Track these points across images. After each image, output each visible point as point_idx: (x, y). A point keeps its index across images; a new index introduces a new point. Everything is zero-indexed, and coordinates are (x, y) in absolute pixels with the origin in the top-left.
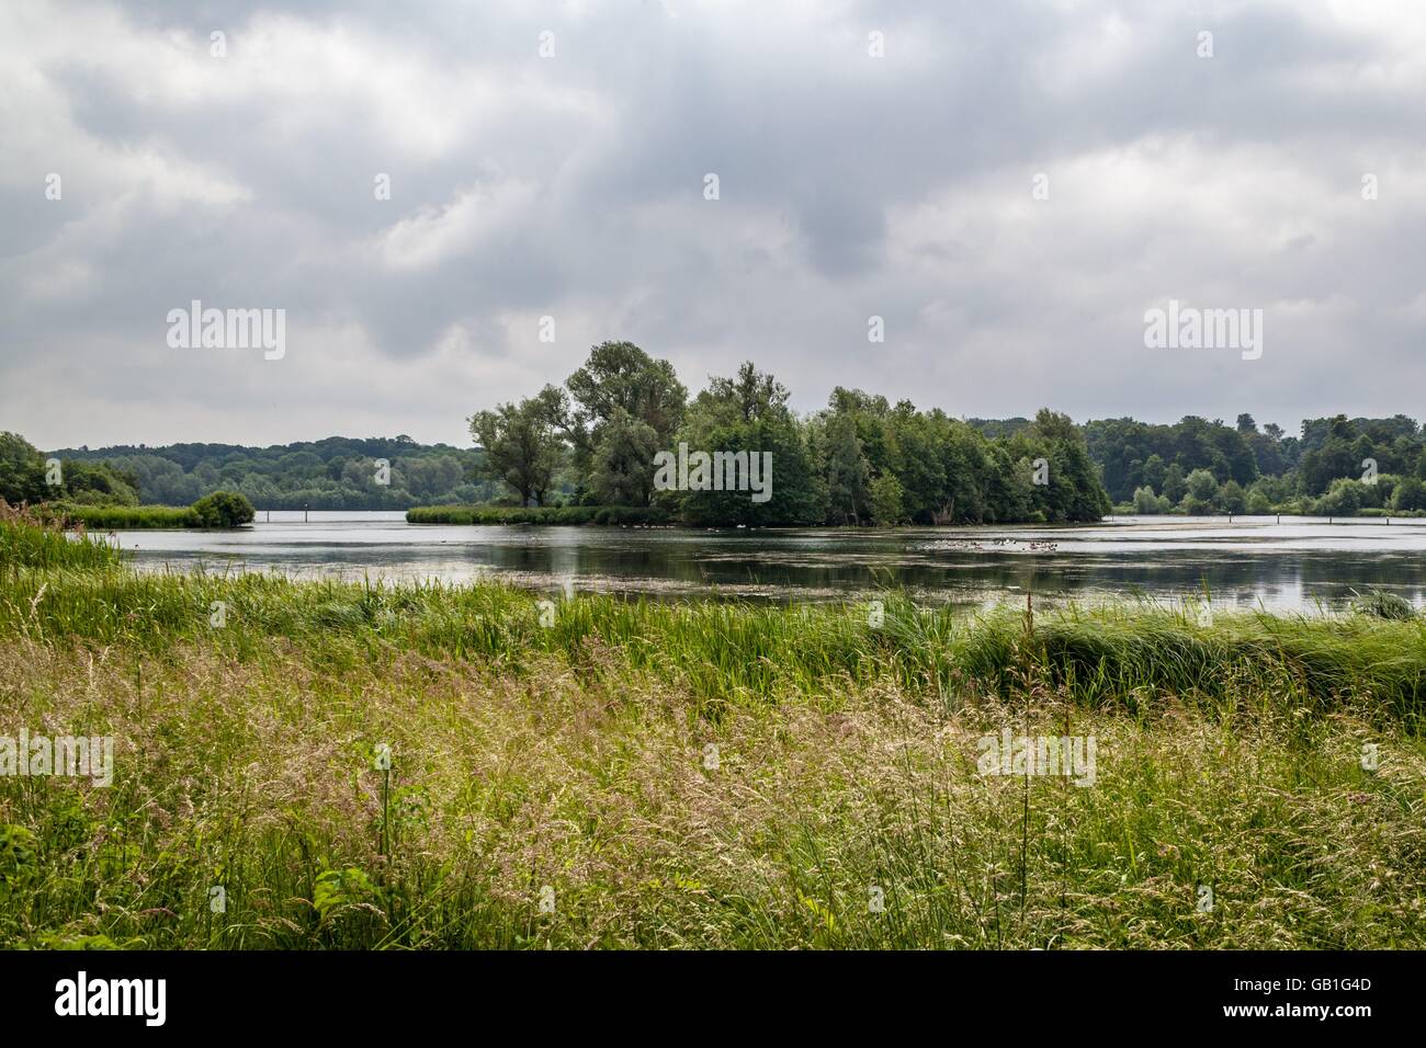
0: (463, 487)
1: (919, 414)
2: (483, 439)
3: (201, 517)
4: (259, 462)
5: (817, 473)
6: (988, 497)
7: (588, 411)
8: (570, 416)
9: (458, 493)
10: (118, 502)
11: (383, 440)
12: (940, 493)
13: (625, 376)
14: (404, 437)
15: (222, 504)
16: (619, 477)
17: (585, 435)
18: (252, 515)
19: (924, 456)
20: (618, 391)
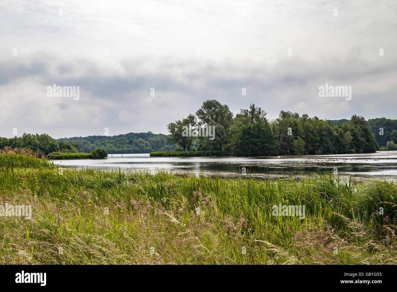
0: (167, 146)
1: (310, 118)
2: (172, 131)
3: (93, 156)
4: (111, 140)
5: (276, 139)
6: (335, 145)
7: (203, 122)
8: (197, 123)
9: (166, 148)
10: (72, 152)
11: (144, 133)
12: (318, 144)
13: (213, 110)
14: (150, 132)
15: (99, 152)
18: (107, 155)
19: (312, 132)
20: (212, 115)
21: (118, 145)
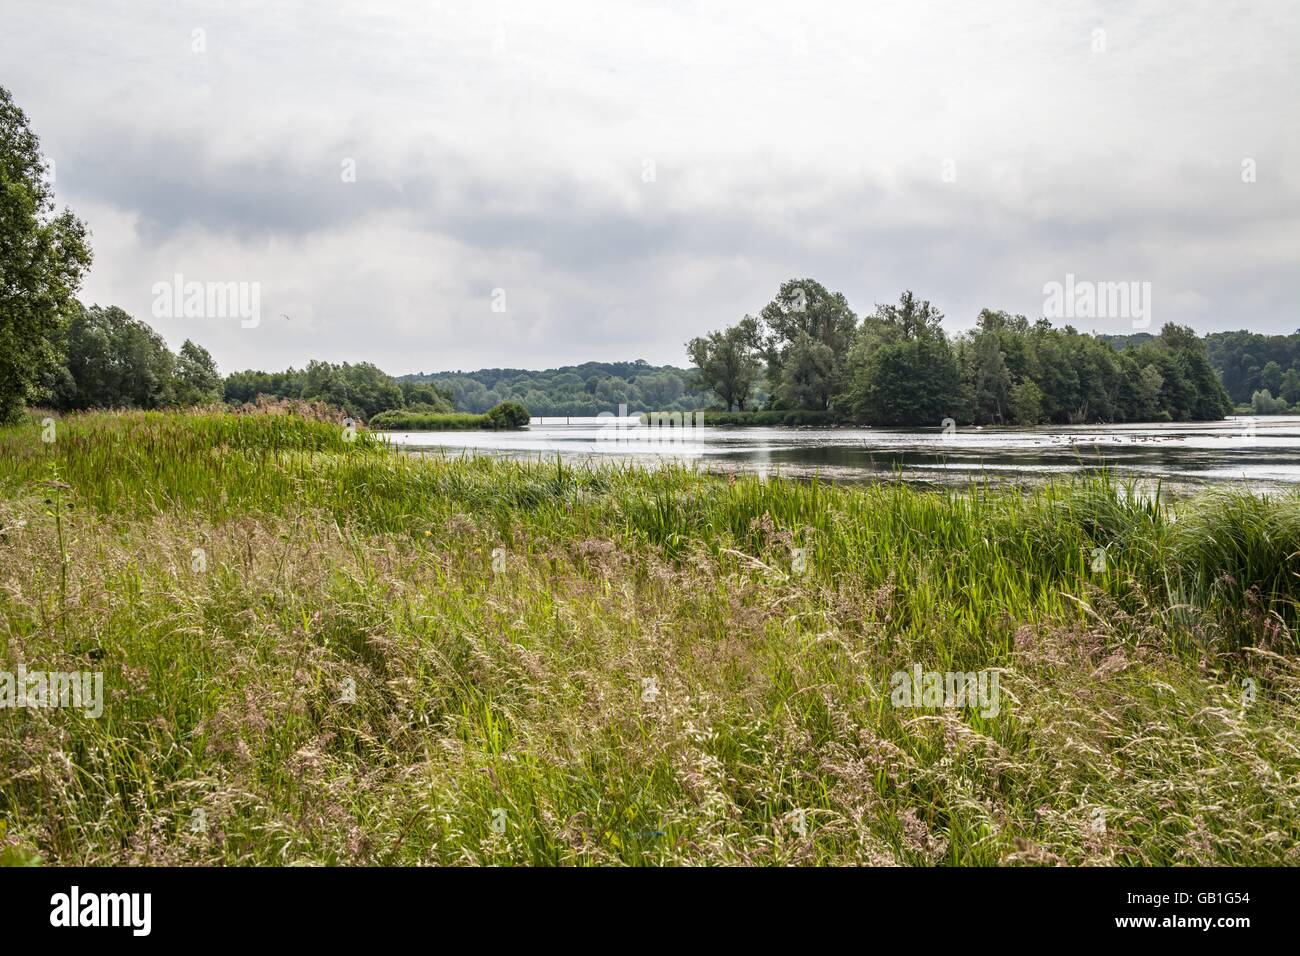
0: (684, 398)
1: (1055, 330)
2: (697, 360)
4: (539, 382)
5: (967, 381)
6: (1118, 399)
7: (778, 335)
8: (764, 340)
9: (681, 403)
10: (438, 410)
11: (626, 363)
12: (1074, 396)
13: (806, 307)
14: (641, 361)
15: (507, 411)
16: (803, 387)
17: (776, 354)
18: (528, 420)
19: (1060, 366)
20: (802, 319)
21: (557, 394)
